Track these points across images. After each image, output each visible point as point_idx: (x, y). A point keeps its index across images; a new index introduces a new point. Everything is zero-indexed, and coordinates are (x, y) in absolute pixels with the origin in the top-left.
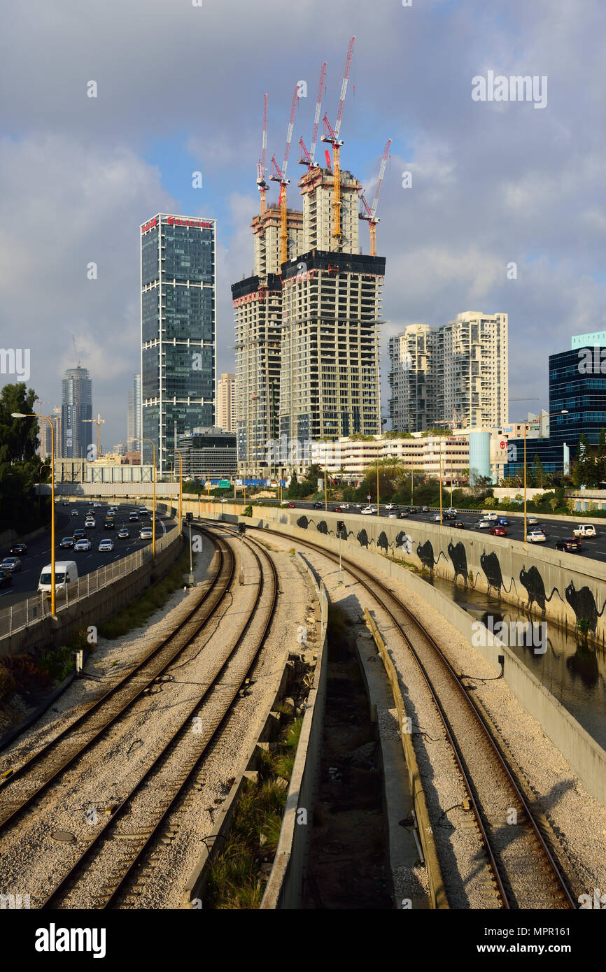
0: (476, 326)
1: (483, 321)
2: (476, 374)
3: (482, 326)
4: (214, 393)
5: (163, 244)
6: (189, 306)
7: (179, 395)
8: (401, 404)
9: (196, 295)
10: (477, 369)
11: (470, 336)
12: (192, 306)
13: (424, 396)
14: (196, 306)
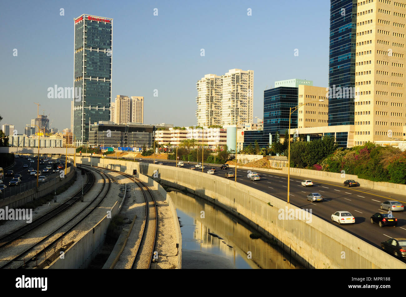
0: (239, 76)
1: (242, 74)
2: (238, 99)
3: (241, 76)
4: (110, 104)
5: (85, 30)
6: (98, 61)
7: (92, 104)
8: (202, 113)
9: (102, 55)
10: (238, 96)
11: (236, 81)
12: (100, 61)
13: (213, 109)
14: (102, 61)
